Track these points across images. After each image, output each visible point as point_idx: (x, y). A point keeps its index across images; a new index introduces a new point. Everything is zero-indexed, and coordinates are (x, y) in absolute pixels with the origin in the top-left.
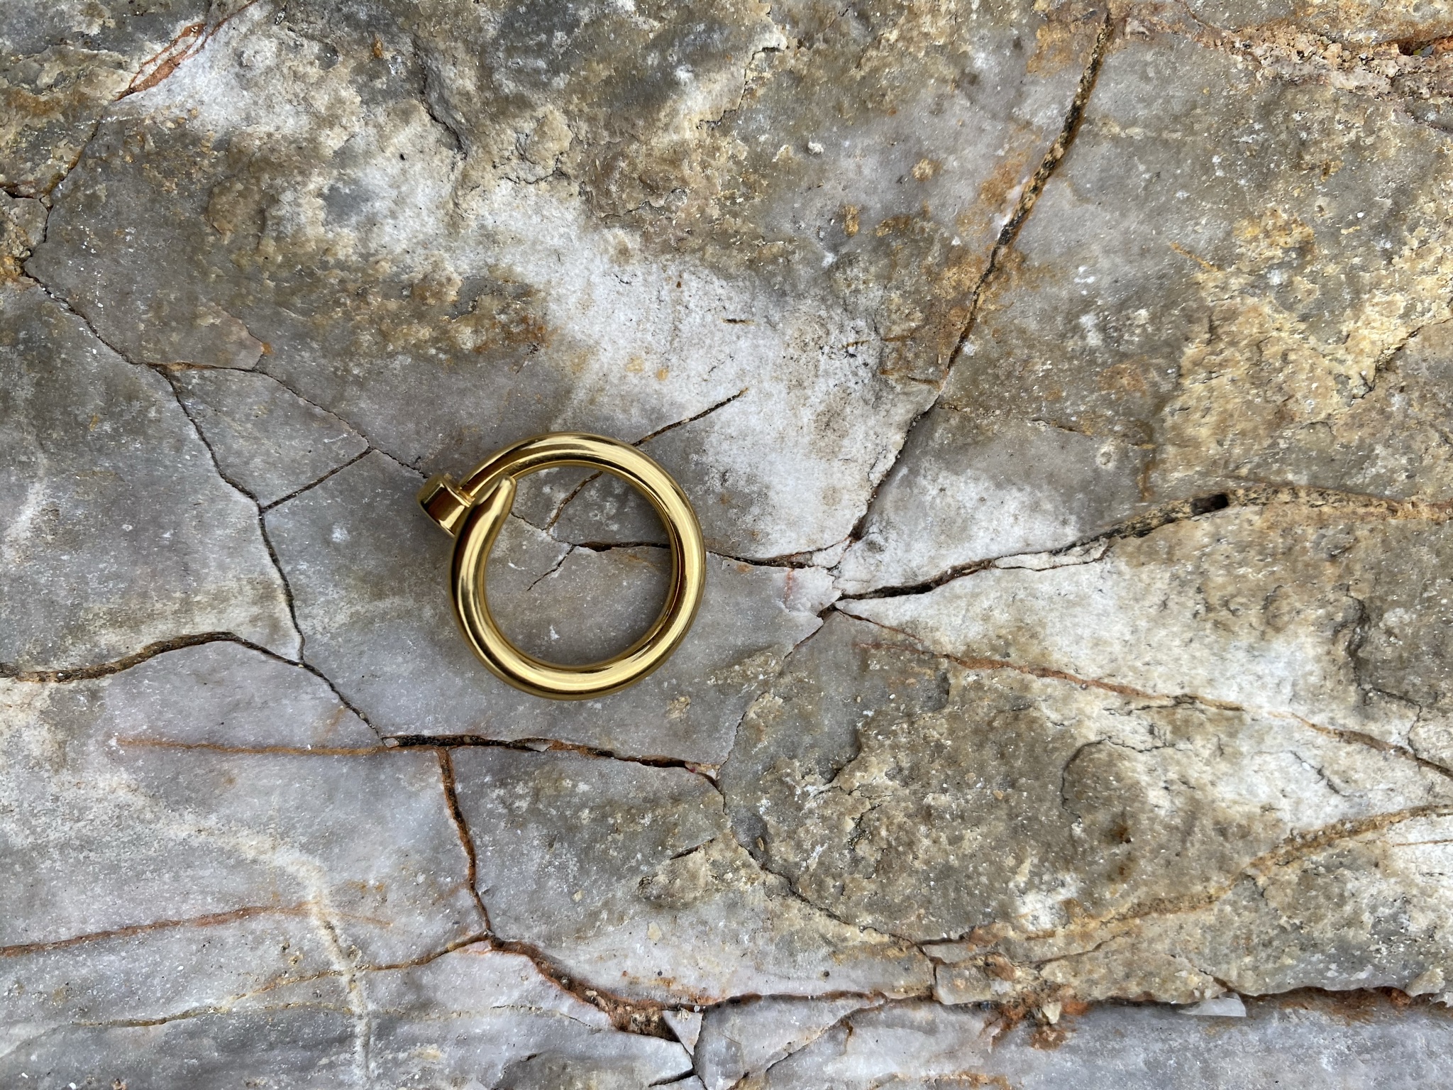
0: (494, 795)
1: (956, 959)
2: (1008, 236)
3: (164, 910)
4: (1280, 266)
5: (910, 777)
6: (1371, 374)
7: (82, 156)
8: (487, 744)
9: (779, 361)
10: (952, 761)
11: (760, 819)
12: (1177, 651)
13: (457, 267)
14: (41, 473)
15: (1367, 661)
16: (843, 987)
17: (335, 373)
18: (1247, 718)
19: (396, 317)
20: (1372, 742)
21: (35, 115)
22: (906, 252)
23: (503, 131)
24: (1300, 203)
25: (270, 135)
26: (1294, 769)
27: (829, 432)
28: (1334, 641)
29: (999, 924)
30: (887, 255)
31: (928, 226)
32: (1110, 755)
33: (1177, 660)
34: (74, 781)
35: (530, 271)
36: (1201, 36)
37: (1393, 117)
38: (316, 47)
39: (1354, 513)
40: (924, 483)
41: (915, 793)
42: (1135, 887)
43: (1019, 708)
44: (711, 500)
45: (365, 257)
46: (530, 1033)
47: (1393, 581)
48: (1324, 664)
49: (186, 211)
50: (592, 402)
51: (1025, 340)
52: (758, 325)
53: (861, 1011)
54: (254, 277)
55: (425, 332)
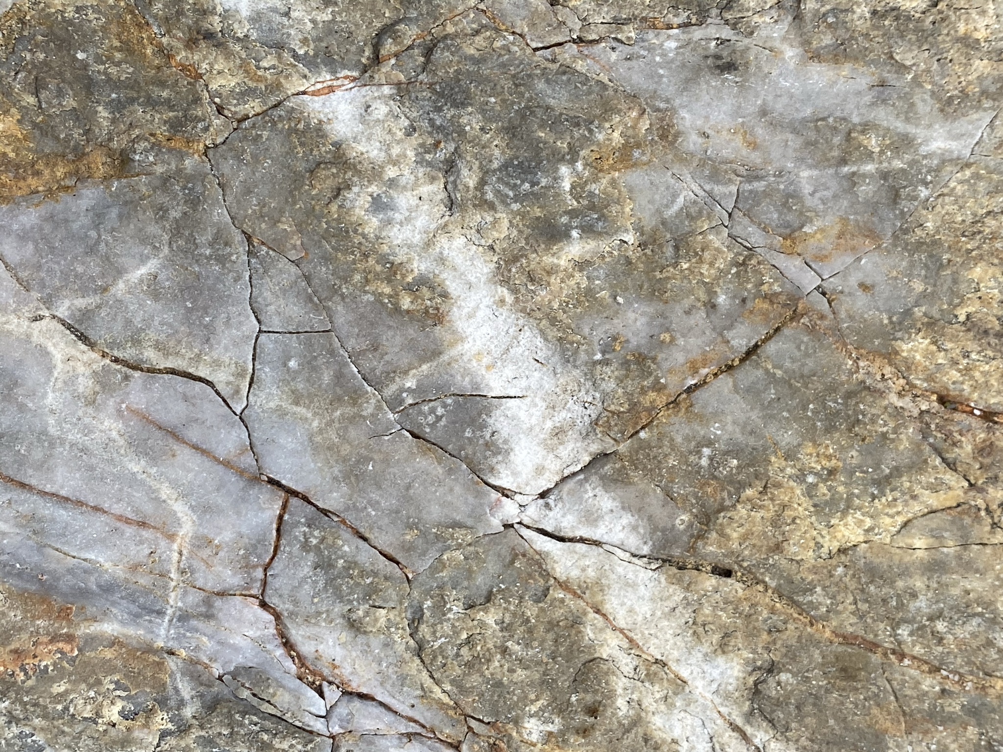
0: (302, 530)
1: (481, 733)
2: (690, 390)
3: (105, 502)
4: (816, 474)
5: (506, 628)
6: (835, 551)
7: (264, 112)
8: (310, 503)
9: (549, 392)
10: (530, 631)
11: (422, 610)
12: (668, 636)
13: (418, 266)
14: (161, 256)
15: (761, 692)
16: (417, 718)
17: (334, 285)
18: (687, 690)
19: (377, 276)
20: (744, 737)
21: (251, 79)
22: (636, 373)
23: (476, 214)
24: (842, 449)
25: (362, 154)
26: (699, 730)
27: (555, 438)
28: (750, 674)
29: (511, 726)
30: (627, 370)
31: (653, 366)
32: (609, 669)
33: (667, 641)
34: (94, 415)
35: (453, 287)
36: (837, 342)
37: (911, 430)
38: (407, 123)
39: (791, 614)
40: (589, 488)
41: (504, 637)
42: (588, 744)
43: (576, 622)
44: (481, 442)
45: (378, 238)
46: (255, 656)
47: (794, 659)
48: (740, 683)
49: (301, 166)
50: (449, 364)
51: (671, 445)
52: (548, 369)
53: (420, 734)
54: (319, 218)
55: (387, 290)
